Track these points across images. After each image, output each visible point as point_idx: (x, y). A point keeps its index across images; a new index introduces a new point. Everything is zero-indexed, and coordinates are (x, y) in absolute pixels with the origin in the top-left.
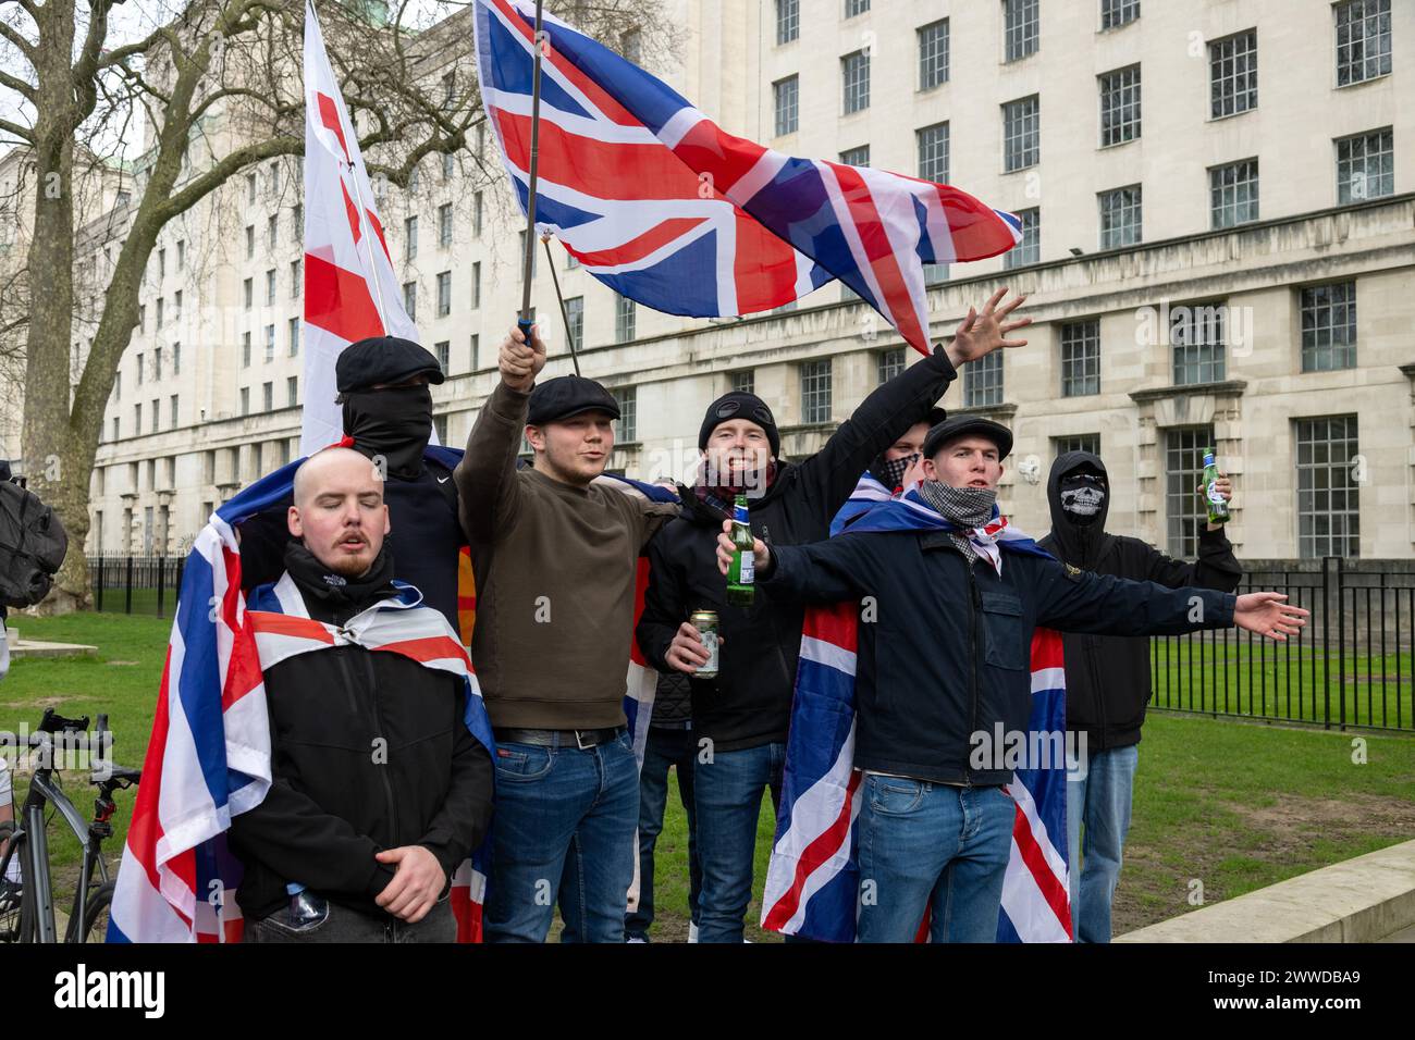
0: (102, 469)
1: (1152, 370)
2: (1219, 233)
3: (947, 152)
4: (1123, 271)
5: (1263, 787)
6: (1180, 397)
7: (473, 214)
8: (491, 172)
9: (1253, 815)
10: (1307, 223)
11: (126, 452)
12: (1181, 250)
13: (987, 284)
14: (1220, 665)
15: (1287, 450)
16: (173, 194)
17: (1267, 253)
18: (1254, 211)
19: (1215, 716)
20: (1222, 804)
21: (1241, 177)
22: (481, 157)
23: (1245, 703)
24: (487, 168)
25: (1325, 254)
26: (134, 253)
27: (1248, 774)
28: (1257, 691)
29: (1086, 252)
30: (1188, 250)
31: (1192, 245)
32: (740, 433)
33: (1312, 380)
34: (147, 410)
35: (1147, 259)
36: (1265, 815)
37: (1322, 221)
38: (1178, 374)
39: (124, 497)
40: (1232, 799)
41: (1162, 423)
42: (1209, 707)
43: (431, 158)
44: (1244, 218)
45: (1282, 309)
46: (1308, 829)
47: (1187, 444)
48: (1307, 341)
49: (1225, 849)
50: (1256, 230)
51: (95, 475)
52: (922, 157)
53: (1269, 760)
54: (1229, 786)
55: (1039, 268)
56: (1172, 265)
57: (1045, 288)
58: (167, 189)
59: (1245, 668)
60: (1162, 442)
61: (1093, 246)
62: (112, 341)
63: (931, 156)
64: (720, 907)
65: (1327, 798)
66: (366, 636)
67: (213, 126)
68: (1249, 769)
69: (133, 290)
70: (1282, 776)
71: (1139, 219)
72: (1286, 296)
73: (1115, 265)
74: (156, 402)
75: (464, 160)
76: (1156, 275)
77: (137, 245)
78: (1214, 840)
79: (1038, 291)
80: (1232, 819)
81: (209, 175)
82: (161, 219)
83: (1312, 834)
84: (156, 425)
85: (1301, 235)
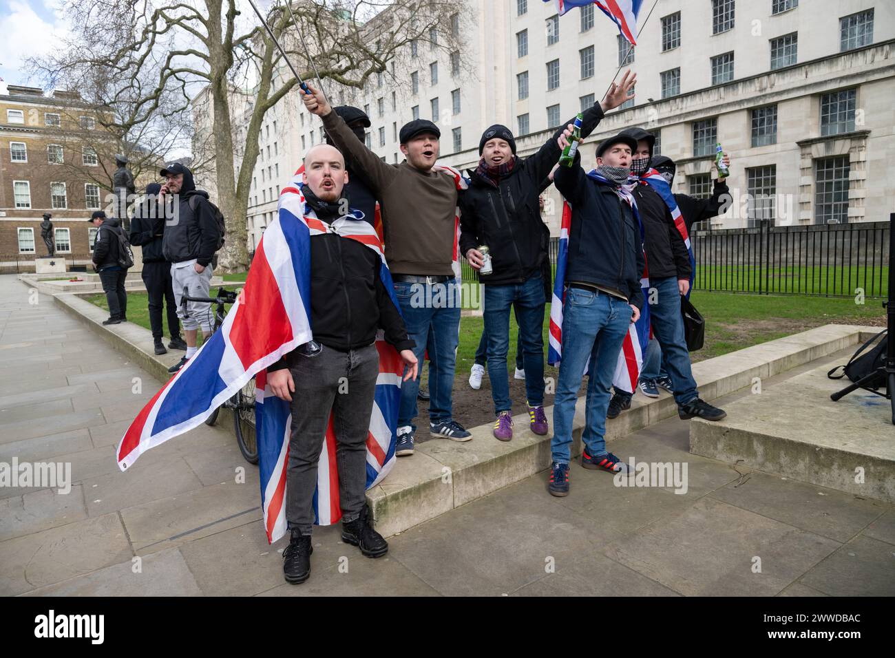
0: (252, 217)
1: (683, 150)
2: (715, 87)
3: (593, 59)
4: (671, 107)
5: (733, 316)
6: (696, 162)
7: (392, 100)
8: (398, 81)
9: (727, 327)
10: (756, 79)
11: (261, 210)
12: (698, 96)
13: (611, 117)
14: (713, 273)
15: (744, 182)
16: (268, 98)
17: (737, 95)
18: (732, 76)
19: (710, 291)
20: (713, 323)
21: (726, 61)
22: (394, 75)
23: (724, 285)
24: (396, 79)
25: (764, 93)
26: (255, 125)
27: (726, 311)
28: (729, 281)
29: (655, 100)
30: (701, 95)
31: (703, 93)
32: (497, 144)
33: (756, 150)
34: (268, 192)
35: (682, 101)
36: (732, 327)
37: (763, 78)
38: (695, 152)
39: (262, 228)
40: (718, 321)
41: (688, 174)
42: (708, 288)
43: (373, 75)
44: (727, 80)
45: (743, 120)
46: (752, 332)
47: (699, 182)
48: (754, 134)
49: (716, 340)
50: (733, 84)
51: (249, 219)
52: (582, 63)
53: (734, 306)
54: (716, 316)
55: (634, 109)
56: (694, 103)
57: (637, 117)
58: (265, 96)
59: (724, 274)
60: (688, 182)
61: (658, 96)
62: (250, 163)
63: (586, 62)
64: (497, 353)
65: (760, 320)
66: (340, 230)
67: (283, 71)
68: (726, 310)
69: (256, 140)
70: (741, 312)
71: (679, 84)
72: (745, 113)
73: (667, 105)
74: (270, 189)
75: (386, 76)
76: (686, 108)
77: (256, 121)
78: (710, 336)
79: (633, 119)
80: (718, 329)
81: (282, 89)
82: (265, 109)
83: (753, 333)
84: (271, 198)
85: (753, 85)
